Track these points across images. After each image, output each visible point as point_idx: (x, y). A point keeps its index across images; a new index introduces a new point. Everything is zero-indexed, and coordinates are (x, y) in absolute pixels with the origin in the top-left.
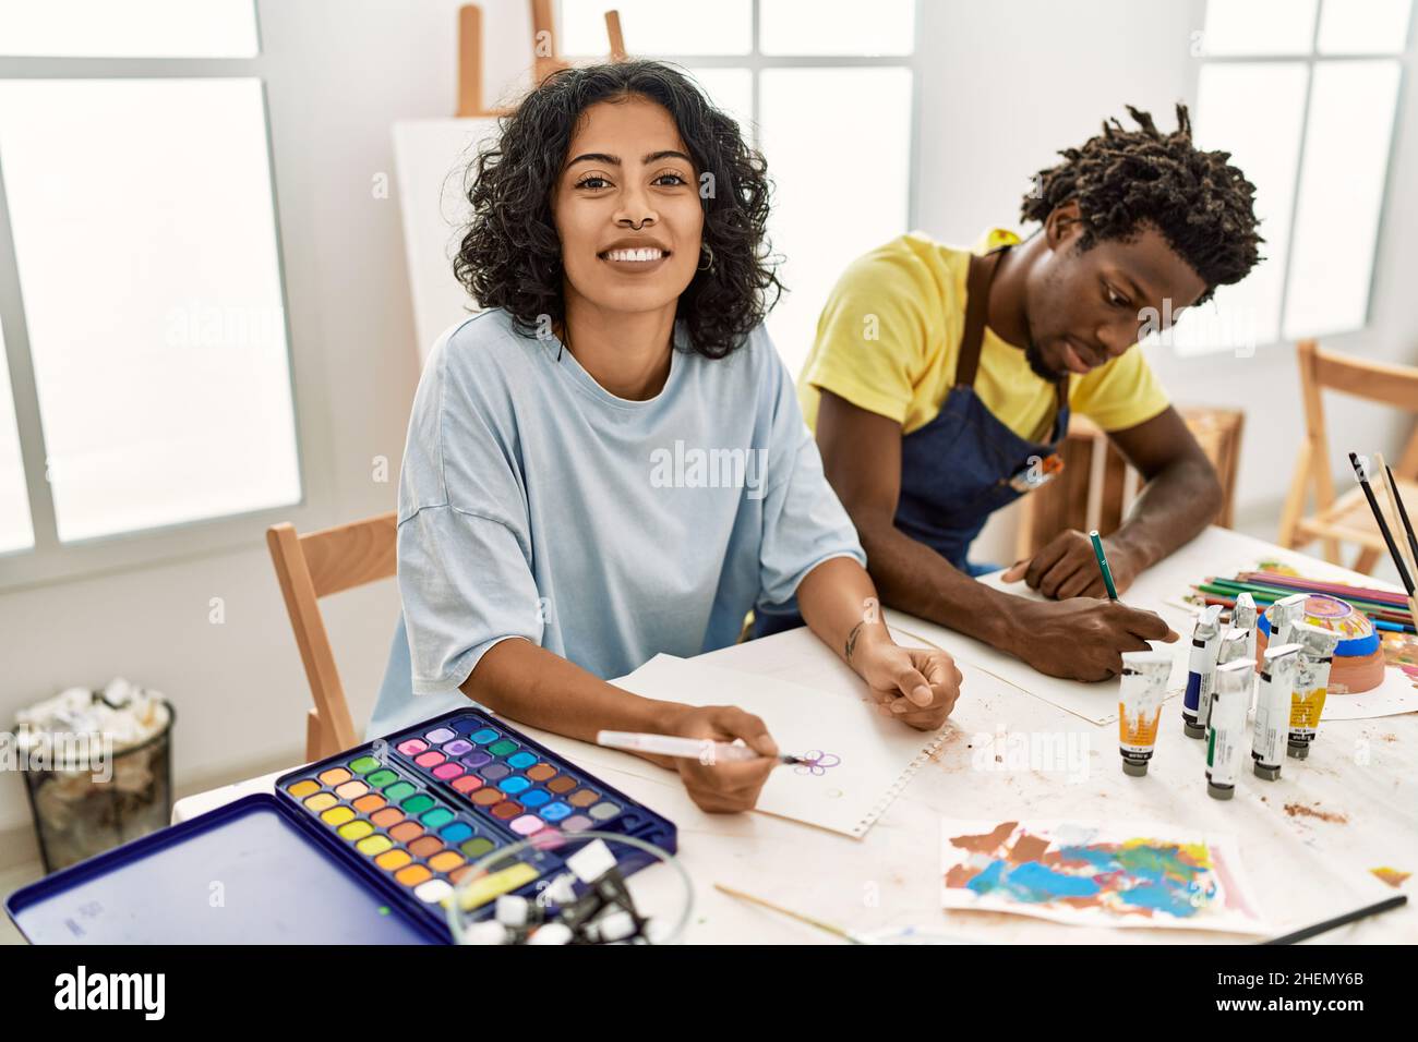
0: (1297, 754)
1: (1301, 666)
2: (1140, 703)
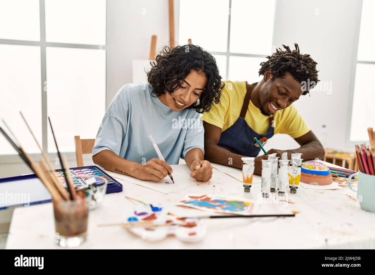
0: (293, 192)
1: (293, 168)
2: (248, 172)
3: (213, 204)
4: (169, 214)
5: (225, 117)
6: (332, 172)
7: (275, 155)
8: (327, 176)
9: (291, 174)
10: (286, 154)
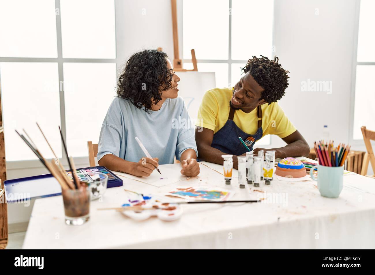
0: (267, 184)
1: (267, 163)
2: (228, 168)
3: (196, 194)
4: (157, 201)
5: (216, 121)
6: (306, 167)
7: (253, 153)
8: (300, 170)
9: (265, 168)
10: (262, 151)
